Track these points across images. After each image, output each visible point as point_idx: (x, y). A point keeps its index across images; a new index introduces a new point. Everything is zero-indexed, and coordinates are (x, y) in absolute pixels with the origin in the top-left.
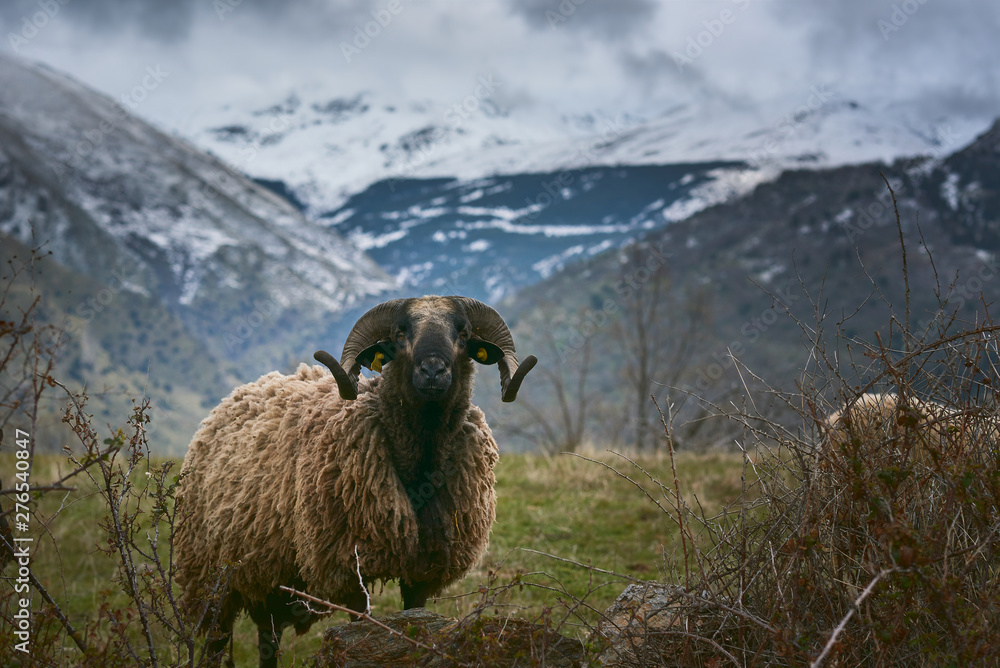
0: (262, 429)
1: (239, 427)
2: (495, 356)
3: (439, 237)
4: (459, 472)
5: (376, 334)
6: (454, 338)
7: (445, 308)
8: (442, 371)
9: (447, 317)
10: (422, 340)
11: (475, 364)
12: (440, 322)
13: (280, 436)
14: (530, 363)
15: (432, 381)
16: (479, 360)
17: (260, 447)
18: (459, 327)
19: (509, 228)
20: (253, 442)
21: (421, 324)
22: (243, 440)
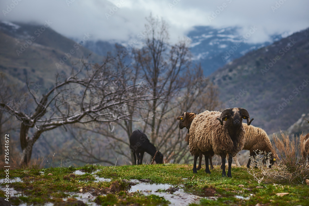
0: (205, 124)
1: (201, 122)
2: (247, 118)
3: (211, 44)
4: (239, 136)
5: (226, 114)
6: (240, 116)
7: (238, 110)
8: (238, 122)
9: (239, 112)
10: (235, 116)
11: (243, 119)
12: (238, 113)
13: (209, 126)
14: (253, 119)
15: (237, 123)
16: (244, 119)
17: (205, 127)
18: (240, 113)
19: (233, 41)
20: (204, 126)
21: (235, 113)
22: (201, 125)
